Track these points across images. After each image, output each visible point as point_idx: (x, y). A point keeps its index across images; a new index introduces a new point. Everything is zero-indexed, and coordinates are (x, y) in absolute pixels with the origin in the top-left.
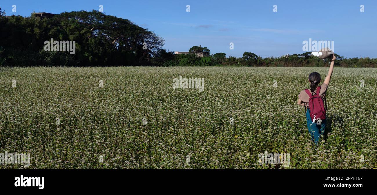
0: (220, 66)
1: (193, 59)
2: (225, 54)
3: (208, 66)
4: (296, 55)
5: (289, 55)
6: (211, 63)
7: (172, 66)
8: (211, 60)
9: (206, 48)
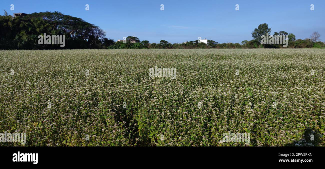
0: (145, 49)
1: (128, 44)
2: (149, 41)
3: (138, 48)
4: (191, 41)
5: (187, 41)
6: (140, 47)
7: (116, 49)
8: (140, 45)
9: (137, 37)
